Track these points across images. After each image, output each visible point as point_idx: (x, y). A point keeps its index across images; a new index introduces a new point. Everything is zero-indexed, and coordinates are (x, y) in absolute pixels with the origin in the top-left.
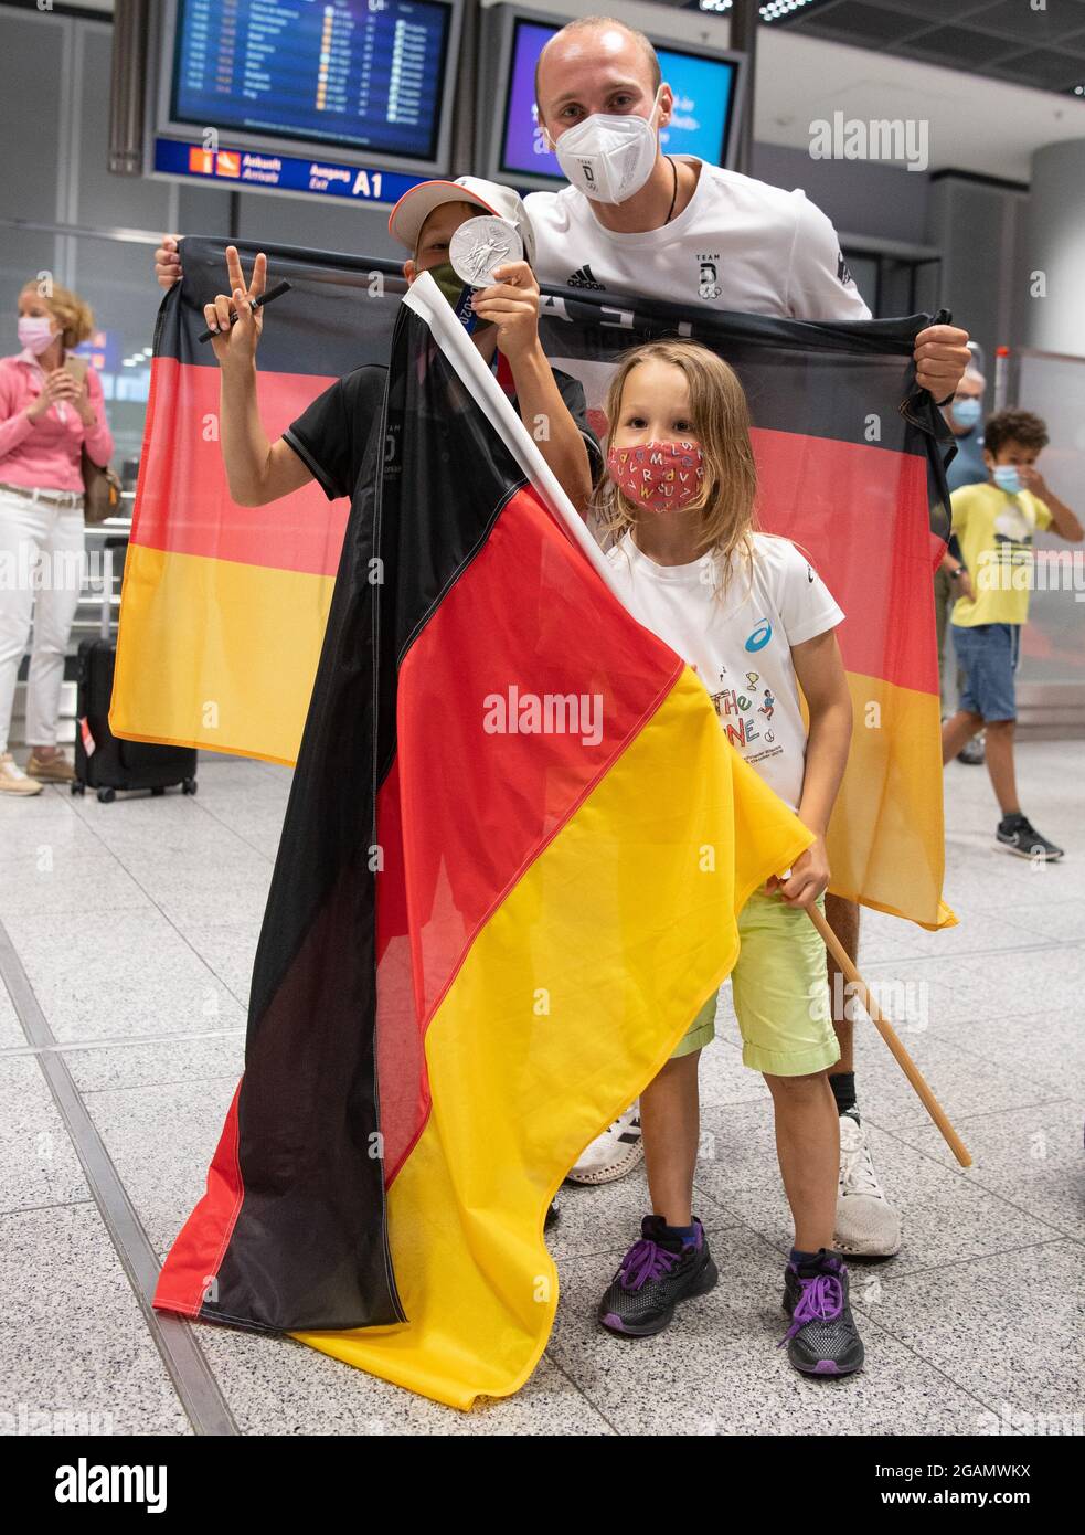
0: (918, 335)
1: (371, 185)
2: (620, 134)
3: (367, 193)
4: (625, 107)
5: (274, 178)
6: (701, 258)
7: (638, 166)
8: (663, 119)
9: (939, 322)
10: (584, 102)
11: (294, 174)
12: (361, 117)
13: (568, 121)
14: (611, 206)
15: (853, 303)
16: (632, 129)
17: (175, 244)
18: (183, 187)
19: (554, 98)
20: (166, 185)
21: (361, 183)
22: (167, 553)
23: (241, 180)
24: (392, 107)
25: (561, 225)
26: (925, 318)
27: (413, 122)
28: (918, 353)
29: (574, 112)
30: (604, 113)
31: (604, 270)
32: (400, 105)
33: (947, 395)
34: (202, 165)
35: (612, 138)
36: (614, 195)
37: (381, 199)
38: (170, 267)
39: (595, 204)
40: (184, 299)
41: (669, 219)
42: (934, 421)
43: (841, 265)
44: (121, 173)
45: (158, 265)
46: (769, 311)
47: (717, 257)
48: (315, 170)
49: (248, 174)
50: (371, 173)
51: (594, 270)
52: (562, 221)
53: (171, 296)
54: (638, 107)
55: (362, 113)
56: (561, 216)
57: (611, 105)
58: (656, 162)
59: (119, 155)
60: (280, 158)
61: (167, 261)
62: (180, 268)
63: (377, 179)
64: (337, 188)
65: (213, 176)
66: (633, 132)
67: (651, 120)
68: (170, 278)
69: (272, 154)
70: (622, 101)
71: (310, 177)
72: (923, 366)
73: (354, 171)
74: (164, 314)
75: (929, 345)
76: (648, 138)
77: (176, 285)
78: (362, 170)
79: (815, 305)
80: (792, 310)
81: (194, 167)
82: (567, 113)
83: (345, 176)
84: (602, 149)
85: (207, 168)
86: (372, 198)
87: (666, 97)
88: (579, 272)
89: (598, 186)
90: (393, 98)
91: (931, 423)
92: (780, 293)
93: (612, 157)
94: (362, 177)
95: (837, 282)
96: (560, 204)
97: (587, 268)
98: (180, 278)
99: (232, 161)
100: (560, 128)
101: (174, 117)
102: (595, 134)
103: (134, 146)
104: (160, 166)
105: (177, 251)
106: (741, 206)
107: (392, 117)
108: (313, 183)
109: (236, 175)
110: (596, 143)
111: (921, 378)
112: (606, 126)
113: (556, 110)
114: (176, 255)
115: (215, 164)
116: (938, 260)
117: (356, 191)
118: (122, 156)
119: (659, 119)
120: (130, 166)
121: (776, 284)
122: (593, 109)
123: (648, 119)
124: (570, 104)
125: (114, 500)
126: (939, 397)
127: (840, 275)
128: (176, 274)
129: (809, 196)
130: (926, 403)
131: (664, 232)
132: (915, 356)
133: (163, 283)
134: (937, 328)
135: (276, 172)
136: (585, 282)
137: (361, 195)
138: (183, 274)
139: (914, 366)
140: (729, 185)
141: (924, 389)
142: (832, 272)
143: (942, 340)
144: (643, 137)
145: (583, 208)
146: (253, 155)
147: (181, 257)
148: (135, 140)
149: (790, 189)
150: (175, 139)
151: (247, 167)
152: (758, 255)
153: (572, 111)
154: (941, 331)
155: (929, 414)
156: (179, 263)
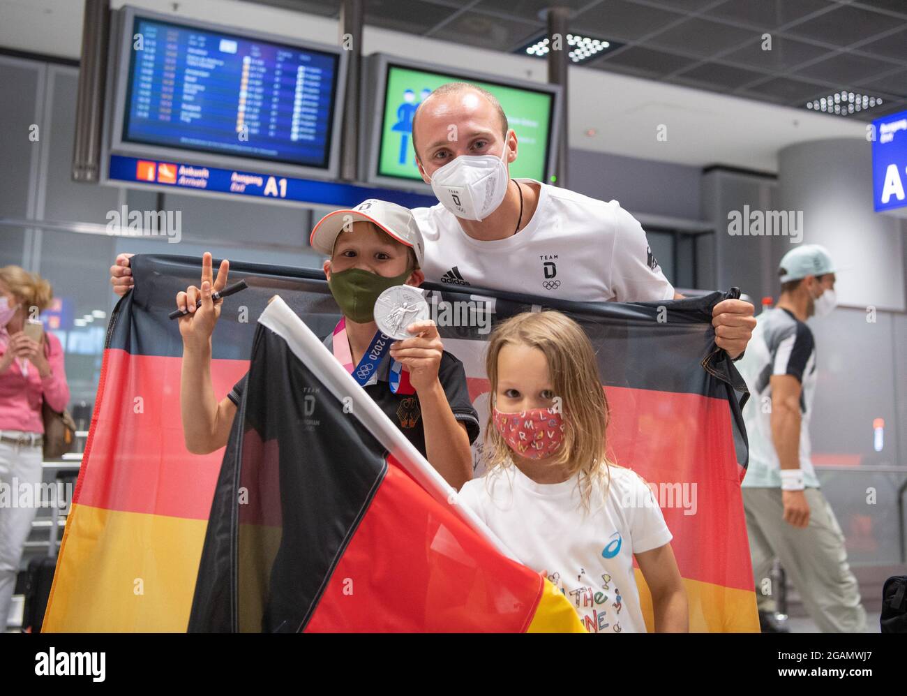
0: (715, 307)
1: (279, 188)
2: (480, 169)
3: (275, 193)
4: (483, 149)
5: (203, 183)
6: (544, 258)
7: (495, 192)
8: (511, 155)
9: (731, 297)
10: (452, 148)
11: (219, 181)
12: (270, 138)
13: (439, 162)
14: (475, 223)
15: (661, 284)
16: (489, 166)
17: (128, 261)
18: (129, 191)
19: (429, 145)
20: (117, 190)
21: (271, 187)
22: (109, 512)
23: (177, 185)
24: (295, 129)
25: (434, 235)
26: (719, 294)
27: (311, 138)
28: (715, 321)
29: (445, 154)
30: (467, 155)
31: (469, 271)
32: (301, 126)
33: (739, 353)
34: (147, 174)
35: (475, 174)
36: (478, 214)
37: (287, 198)
38: (123, 278)
39: (462, 221)
40: (134, 302)
41: (518, 229)
42: (730, 371)
43: (650, 256)
44: (82, 180)
45: (113, 278)
46: (598, 296)
47: (556, 257)
48: (235, 177)
49: (183, 181)
50: (278, 179)
51: (462, 271)
52: (434, 232)
53: (125, 300)
54: (493, 149)
55: (272, 134)
56: (432, 227)
57: (472, 149)
58: (508, 188)
59: (80, 167)
60: (208, 168)
61: (121, 274)
62: (132, 279)
63: (283, 183)
64: (252, 190)
65: (155, 182)
66: (491, 167)
67: (502, 158)
68: (123, 287)
69: (201, 165)
70: (480, 145)
71: (231, 182)
72: (719, 332)
73: (265, 177)
74: (118, 314)
75: (723, 315)
76: (501, 173)
77: (128, 292)
78: (272, 176)
79: (632, 289)
80: (615, 292)
81: (140, 175)
82: (439, 156)
83: (258, 181)
84: (467, 182)
85: (151, 177)
86: (279, 197)
87: (512, 139)
88: (449, 273)
89: (465, 208)
90: (295, 122)
91: (728, 373)
92: (605, 281)
93: (475, 188)
94: (272, 181)
95: (648, 269)
96: (432, 217)
97: (455, 269)
98: (132, 287)
99: (170, 171)
100: (434, 167)
101: (125, 138)
102: (462, 170)
103: (93, 160)
104: (114, 175)
105: (129, 266)
106: (572, 218)
107: (294, 137)
108: (234, 187)
109: (173, 182)
110: (463, 177)
111: (718, 340)
112: (469, 164)
113: (430, 154)
114: (128, 269)
115: (157, 174)
116: (712, 232)
117: (267, 192)
118: (83, 168)
119: (508, 155)
120: (89, 176)
121: (602, 276)
122: (459, 152)
123: (500, 158)
124: (440, 149)
125: (68, 439)
126: (733, 353)
127: (649, 264)
128: (128, 283)
129: (622, 205)
130: (723, 359)
131: (516, 239)
132: (713, 324)
133: (117, 291)
134: (729, 301)
135: (205, 179)
136: (454, 279)
137: (270, 196)
138: (135, 282)
139: (712, 332)
140: (562, 200)
141: (721, 349)
142: (642, 261)
143: (732, 311)
144: (498, 170)
145: (452, 223)
146: (187, 166)
147: (132, 270)
148: (93, 155)
149: (607, 201)
150: (126, 155)
151: (181, 175)
152: (587, 253)
153: (443, 154)
154: (732, 304)
155: (726, 367)
156: (131, 275)
